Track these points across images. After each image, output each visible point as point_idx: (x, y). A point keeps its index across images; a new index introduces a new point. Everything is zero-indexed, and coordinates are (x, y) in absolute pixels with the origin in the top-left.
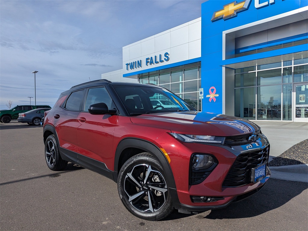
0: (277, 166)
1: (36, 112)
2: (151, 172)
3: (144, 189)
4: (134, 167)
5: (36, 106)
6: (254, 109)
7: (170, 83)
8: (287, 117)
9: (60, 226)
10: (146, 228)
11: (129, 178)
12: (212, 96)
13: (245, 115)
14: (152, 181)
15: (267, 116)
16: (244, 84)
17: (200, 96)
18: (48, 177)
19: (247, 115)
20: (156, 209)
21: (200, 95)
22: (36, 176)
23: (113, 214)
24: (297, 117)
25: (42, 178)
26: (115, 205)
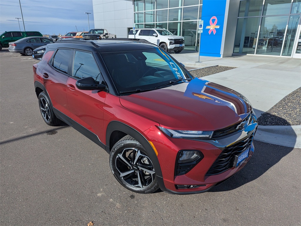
0: (264, 125)
1: (27, 41)
2: (140, 156)
3: (133, 169)
4: (125, 149)
5: (25, 32)
6: (255, 39)
7: (168, 9)
8: (288, 47)
9: (60, 198)
10: (136, 202)
11: (119, 158)
12: (212, 27)
13: (245, 45)
14: (141, 163)
15: (267, 47)
16: (249, 8)
17: (200, 30)
18: (45, 134)
19: (247, 44)
20: (145, 186)
21: (199, 28)
22: (34, 132)
23: (107, 185)
24: (297, 52)
25: (40, 136)
26: (109, 173)
